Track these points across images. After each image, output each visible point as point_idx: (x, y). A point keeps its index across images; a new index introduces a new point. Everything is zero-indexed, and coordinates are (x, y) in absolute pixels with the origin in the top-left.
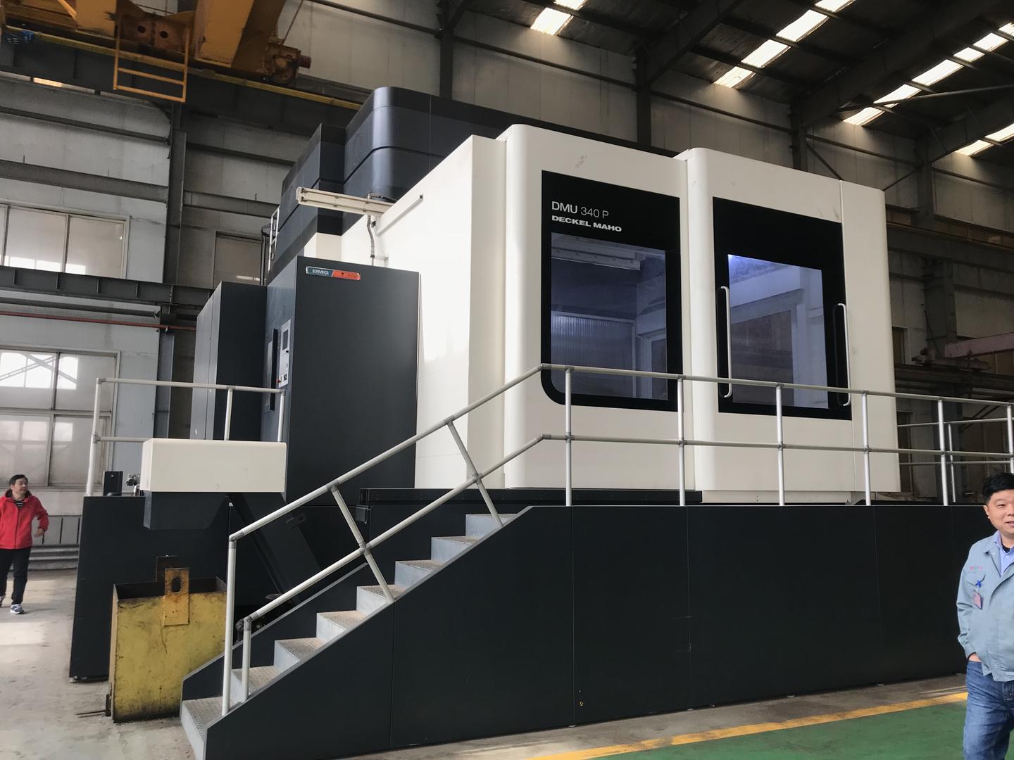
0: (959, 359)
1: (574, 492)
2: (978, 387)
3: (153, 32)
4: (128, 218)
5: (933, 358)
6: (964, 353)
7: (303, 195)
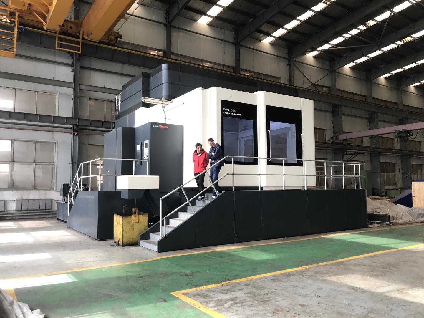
0: (344, 140)
1: (235, 187)
2: (349, 149)
3: (67, 26)
4: (58, 93)
5: (335, 140)
6: (345, 138)
7: (144, 99)
